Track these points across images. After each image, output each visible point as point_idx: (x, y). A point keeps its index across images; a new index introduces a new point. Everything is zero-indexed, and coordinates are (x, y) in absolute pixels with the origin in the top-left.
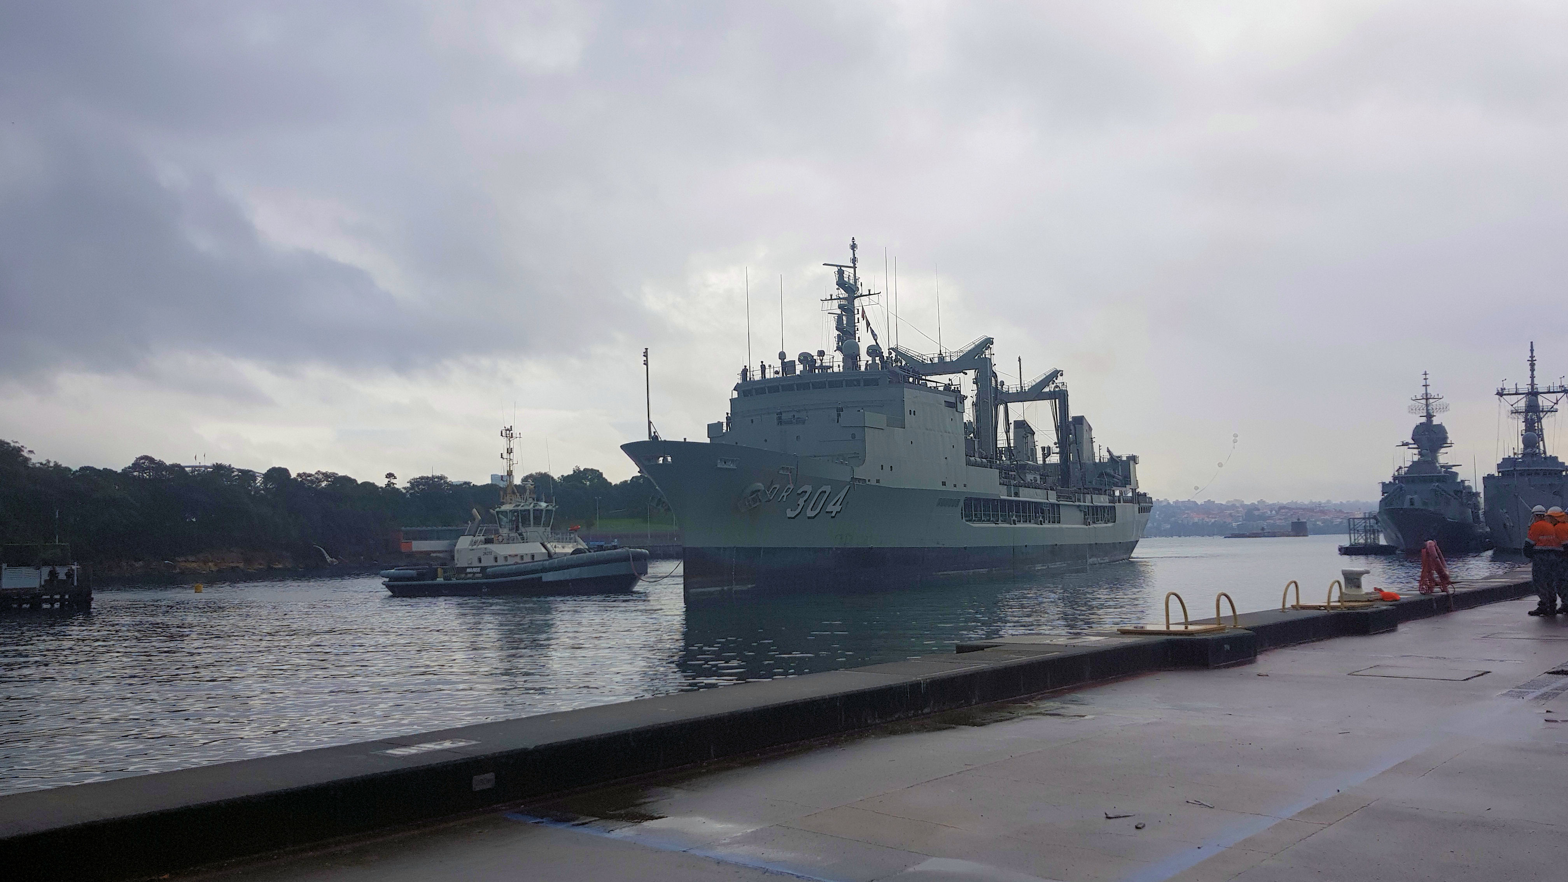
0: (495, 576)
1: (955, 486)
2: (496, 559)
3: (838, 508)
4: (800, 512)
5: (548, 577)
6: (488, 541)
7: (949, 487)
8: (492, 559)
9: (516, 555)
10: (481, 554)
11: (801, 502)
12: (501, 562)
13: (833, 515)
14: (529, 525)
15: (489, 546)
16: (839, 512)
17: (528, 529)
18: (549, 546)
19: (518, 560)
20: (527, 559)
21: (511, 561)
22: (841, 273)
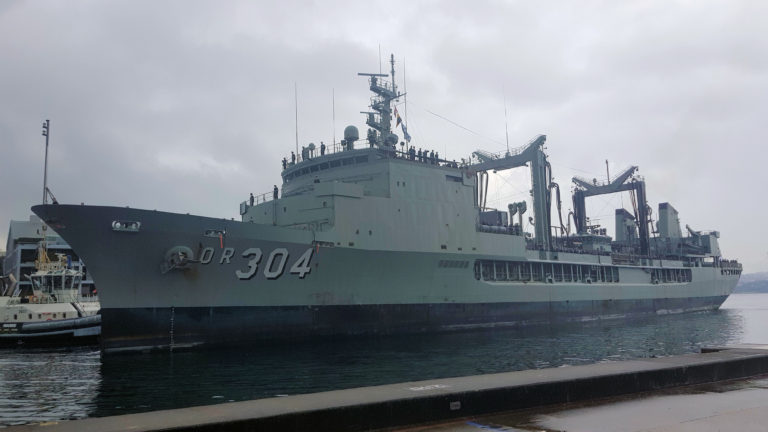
0: (29, 331)
1: (460, 249)
2: (30, 316)
3: (304, 269)
4: (255, 274)
5: (79, 333)
6: (24, 301)
7: (448, 251)
8: (27, 317)
9: (49, 314)
10: (17, 313)
11: (253, 263)
12: (35, 319)
13: (301, 275)
14: (61, 288)
15: (24, 305)
16: (309, 273)
17: (60, 291)
18: (78, 305)
19: (51, 317)
20: (60, 317)
21: (44, 318)
22: (374, 81)
